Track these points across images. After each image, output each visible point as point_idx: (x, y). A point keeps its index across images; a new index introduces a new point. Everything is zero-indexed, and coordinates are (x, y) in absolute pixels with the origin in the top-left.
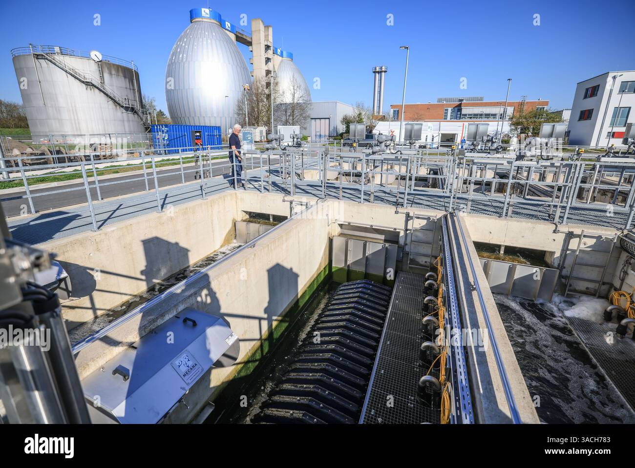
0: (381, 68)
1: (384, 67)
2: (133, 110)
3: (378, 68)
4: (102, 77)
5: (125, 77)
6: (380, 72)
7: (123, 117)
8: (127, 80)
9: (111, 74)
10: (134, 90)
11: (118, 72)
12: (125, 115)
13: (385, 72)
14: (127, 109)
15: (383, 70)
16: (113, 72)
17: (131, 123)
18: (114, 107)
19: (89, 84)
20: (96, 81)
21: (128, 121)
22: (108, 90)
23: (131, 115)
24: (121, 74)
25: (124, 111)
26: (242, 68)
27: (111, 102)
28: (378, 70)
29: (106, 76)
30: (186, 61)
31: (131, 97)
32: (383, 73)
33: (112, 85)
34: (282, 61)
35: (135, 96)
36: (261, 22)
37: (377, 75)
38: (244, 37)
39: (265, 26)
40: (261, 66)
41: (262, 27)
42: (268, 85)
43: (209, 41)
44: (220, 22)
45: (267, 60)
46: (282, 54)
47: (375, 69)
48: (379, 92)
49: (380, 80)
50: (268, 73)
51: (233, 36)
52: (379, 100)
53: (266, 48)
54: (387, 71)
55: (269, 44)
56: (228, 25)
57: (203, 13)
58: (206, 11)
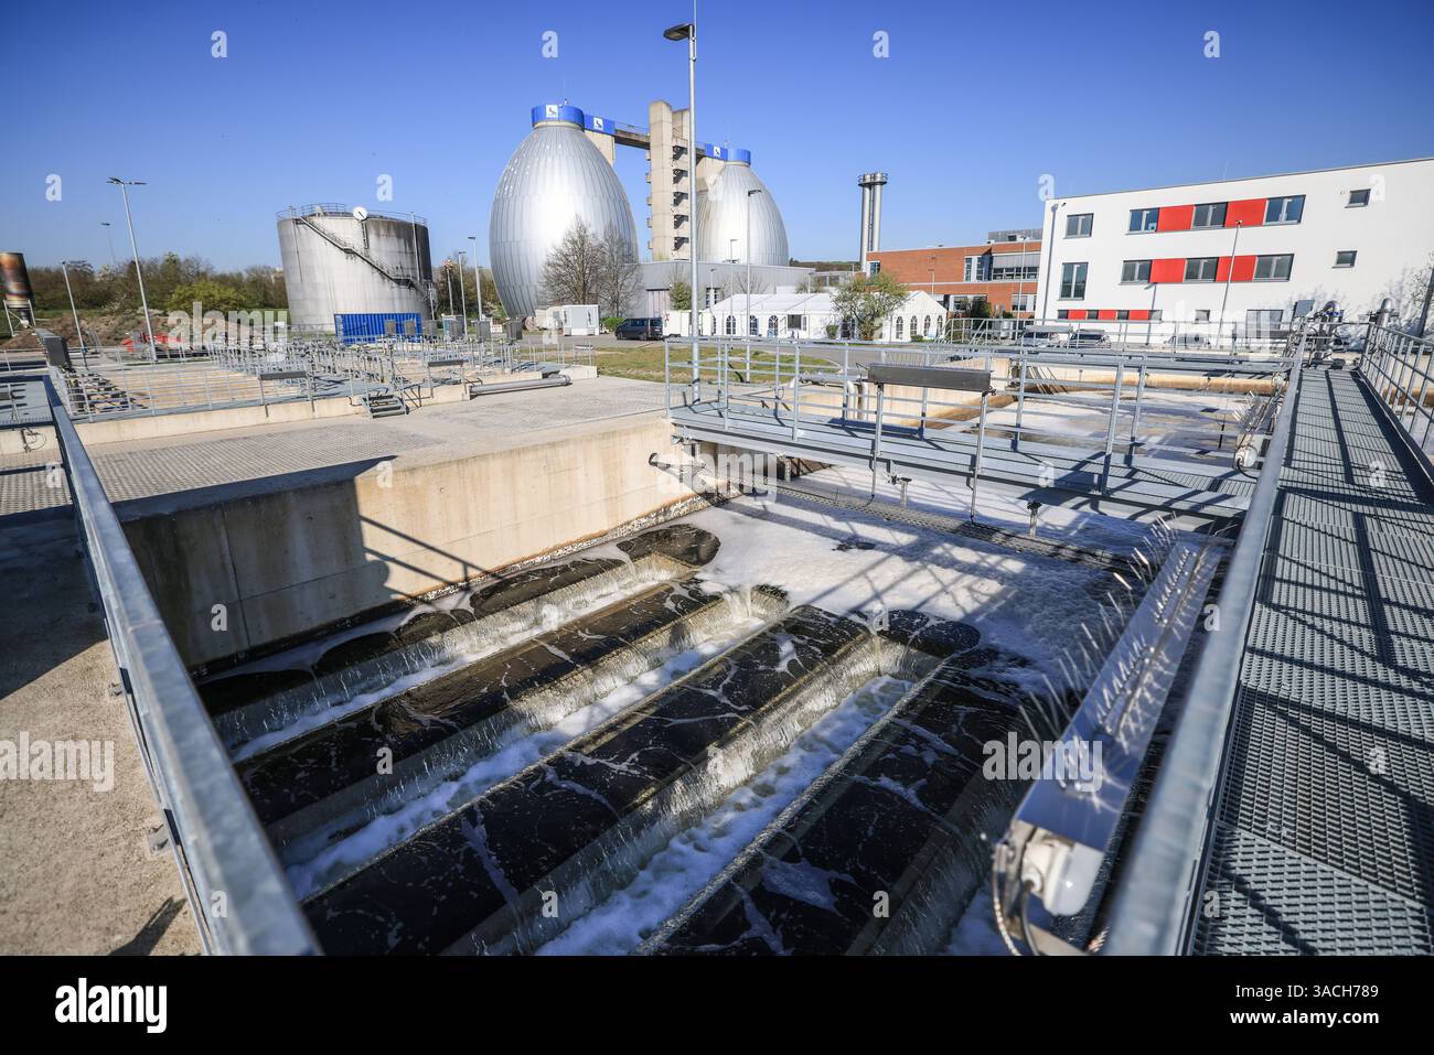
0: (875, 177)
1: (879, 175)
2: (409, 284)
3: (868, 177)
4: (367, 242)
5: (399, 237)
6: (871, 185)
7: (393, 293)
8: (402, 241)
9: (378, 235)
10: (413, 253)
11: (389, 230)
12: (396, 290)
13: (882, 183)
14: (398, 282)
15: (878, 180)
16: (382, 232)
17: (405, 301)
18: (381, 280)
19: (349, 252)
20: (358, 245)
21: (400, 298)
22: (374, 256)
23: (404, 290)
24: (393, 233)
25: (395, 285)
27: (377, 274)
28: (868, 181)
29: (372, 238)
30: (512, 196)
31: (406, 263)
32: (878, 187)
33: (379, 250)
34: (725, 167)
35: (413, 262)
36: (664, 106)
37: (867, 190)
38: (633, 137)
39: (674, 113)
40: (664, 187)
41: (666, 115)
42: (679, 220)
43: (549, 160)
44: (581, 121)
45: (679, 175)
46: (724, 156)
47: (864, 179)
48: (872, 225)
49: (873, 201)
50: (679, 197)
51: (609, 140)
52: (871, 242)
53: (679, 151)
54: (885, 183)
55: (680, 144)
56: (598, 122)
57: (548, 112)
58: (552, 110)
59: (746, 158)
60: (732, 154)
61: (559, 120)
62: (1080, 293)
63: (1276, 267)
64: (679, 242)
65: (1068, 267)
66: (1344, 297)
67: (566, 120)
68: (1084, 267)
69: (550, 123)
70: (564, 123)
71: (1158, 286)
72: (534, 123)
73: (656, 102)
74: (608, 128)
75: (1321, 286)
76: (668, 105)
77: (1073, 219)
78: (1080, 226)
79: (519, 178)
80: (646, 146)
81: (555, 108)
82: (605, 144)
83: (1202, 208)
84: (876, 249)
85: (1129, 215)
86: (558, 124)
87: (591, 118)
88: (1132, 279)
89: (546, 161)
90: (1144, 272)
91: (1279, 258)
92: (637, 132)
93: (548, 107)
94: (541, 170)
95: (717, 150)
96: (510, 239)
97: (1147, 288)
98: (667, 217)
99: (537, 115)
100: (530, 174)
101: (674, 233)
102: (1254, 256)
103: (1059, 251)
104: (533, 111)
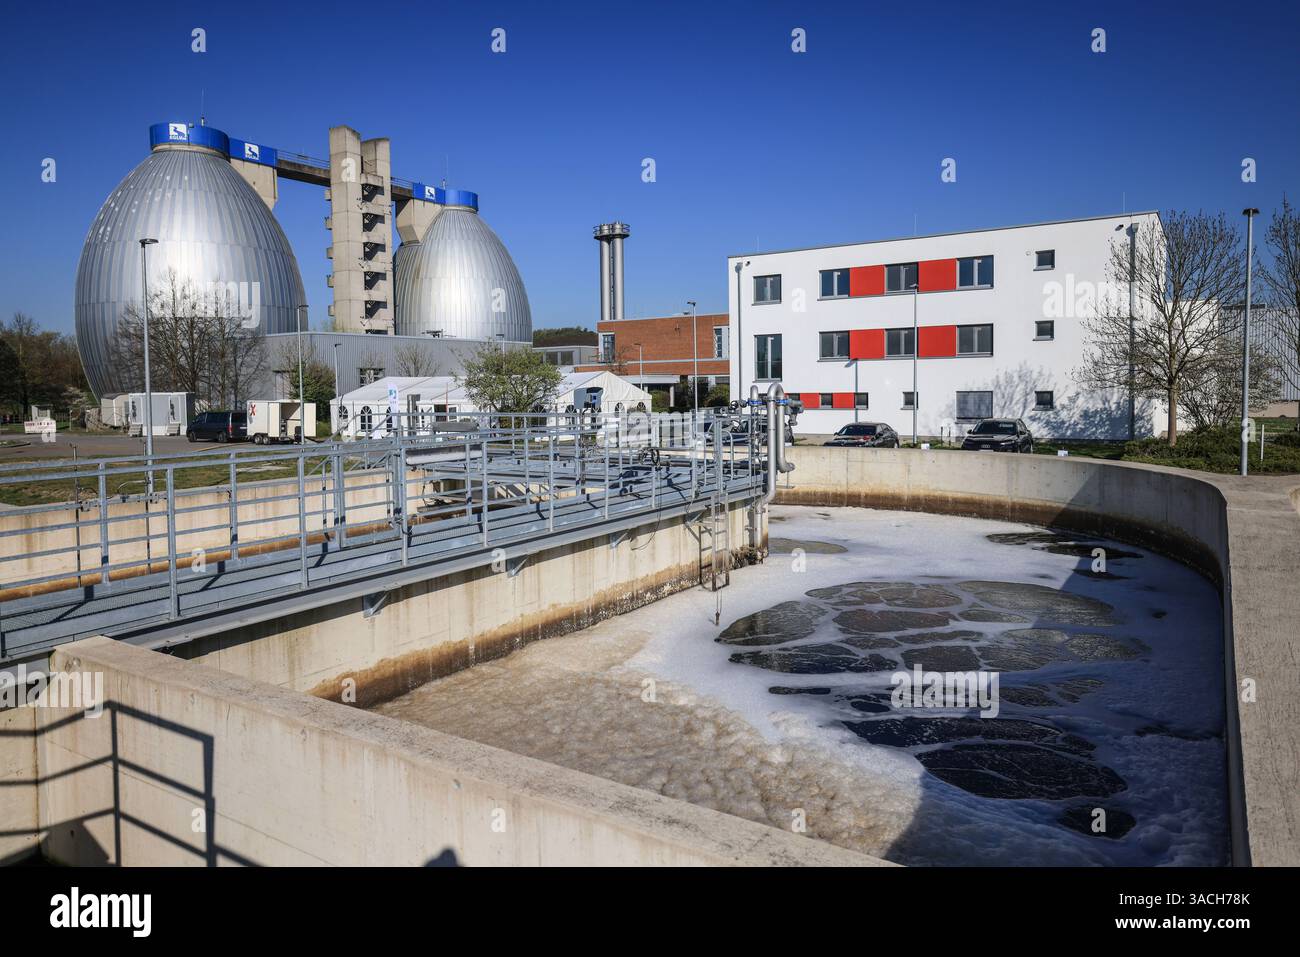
0: (613, 229)
1: (618, 226)
3: (606, 228)
6: (610, 239)
13: (623, 236)
15: (618, 231)
26: (261, 254)
28: (606, 232)
30: (109, 241)
32: (618, 241)
34: (441, 214)
36: (348, 134)
37: (605, 244)
38: (306, 171)
39: (363, 143)
40: (349, 235)
41: (352, 144)
42: (372, 279)
43: (169, 195)
44: (224, 147)
45: (371, 221)
46: (440, 198)
47: (601, 231)
48: (613, 287)
49: (613, 257)
50: (371, 250)
51: (268, 173)
52: (613, 308)
53: (370, 192)
54: (628, 236)
55: (372, 181)
56: (251, 149)
57: (172, 132)
58: (178, 129)
59: (472, 202)
60: (451, 195)
61: (188, 143)
62: (777, 372)
63: (976, 340)
64: (372, 309)
65: (761, 340)
66: (1050, 375)
67: (198, 144)
68: (778, 338)
69: (175, 147)
70: (195, 148)
71: (859, 362)
72: (153, 146)
73: (338, 128)
74: (267, 158)
75: (1025, 363)
76: (354, 132)
77: (760, 281)
78: (769, 289)
79: (121, 218)
80: (326, 182)
81: (182, 128)
82: (263, 180)
83: (894, 268)
84: (619, 317)
85: (818, 277)
86: (186, 148)
87: (242, 144)
88: (832, 355)
89: (163, 195)
90: (840, 345)
91: (980, 329)
92: (309, 163)
93: (172, 126)
94: (155, 207)
95: (430, 191)
96: (103, 298)
97: (847, 366)
98: (353, 274)
99: (158, 135)
100: (138, 212)
101: (365, 295)
102: (954, 327)
103: (749, 321)
104: (151, 129)
